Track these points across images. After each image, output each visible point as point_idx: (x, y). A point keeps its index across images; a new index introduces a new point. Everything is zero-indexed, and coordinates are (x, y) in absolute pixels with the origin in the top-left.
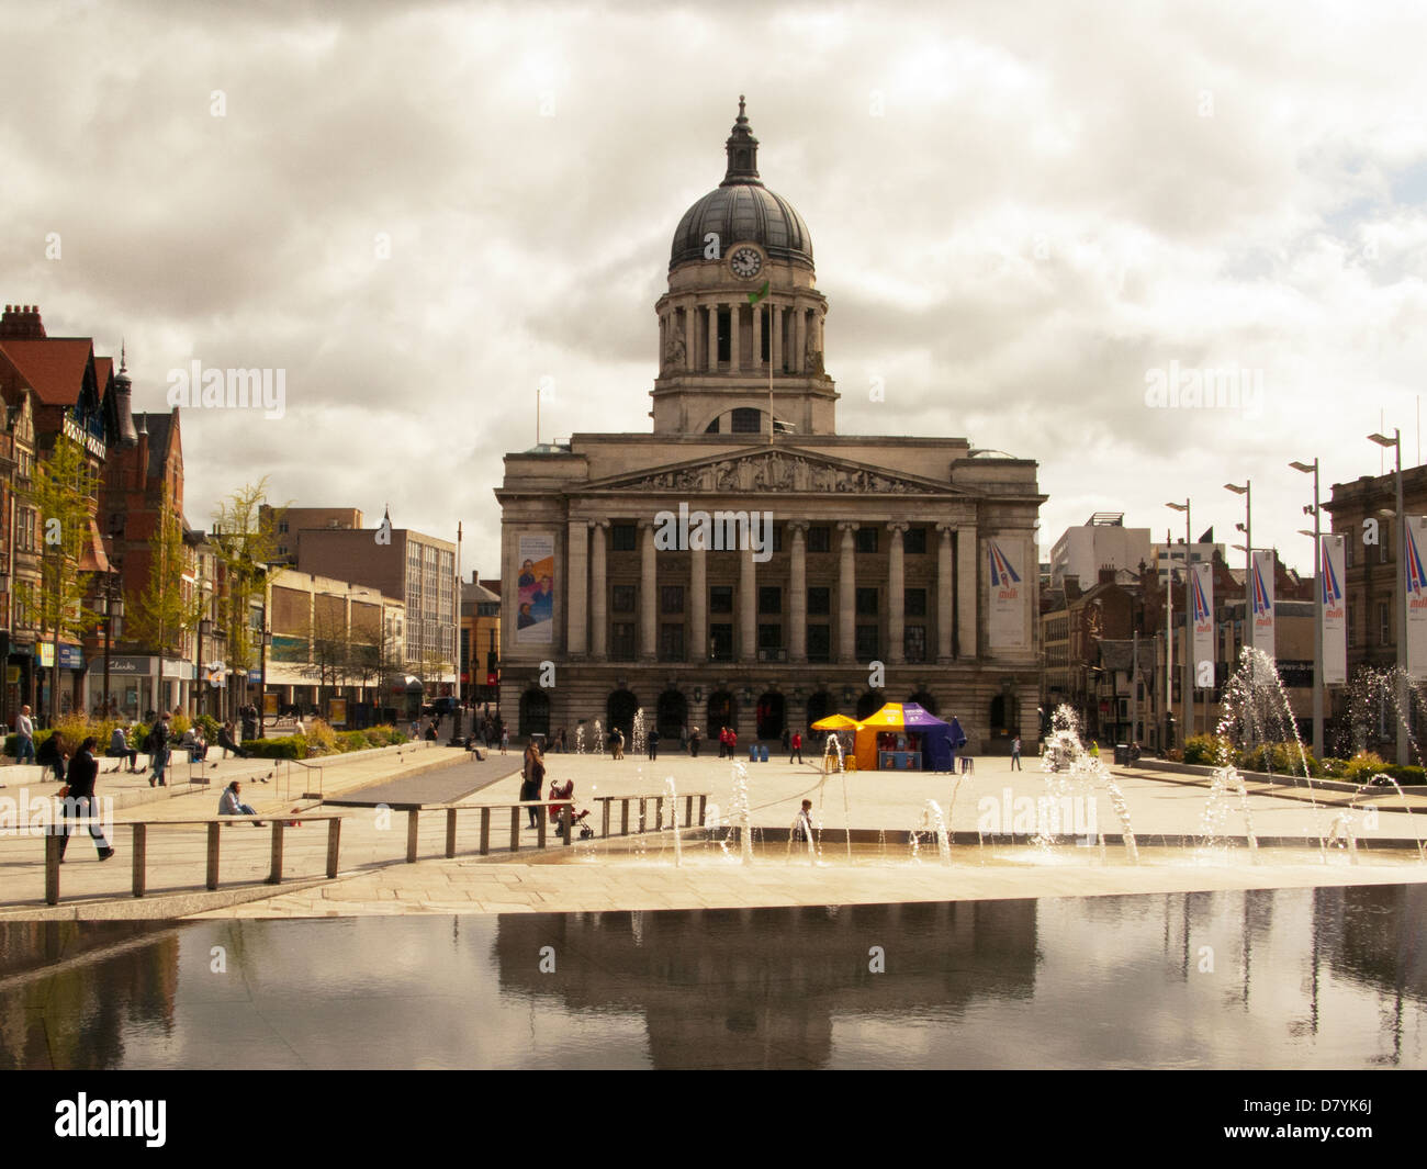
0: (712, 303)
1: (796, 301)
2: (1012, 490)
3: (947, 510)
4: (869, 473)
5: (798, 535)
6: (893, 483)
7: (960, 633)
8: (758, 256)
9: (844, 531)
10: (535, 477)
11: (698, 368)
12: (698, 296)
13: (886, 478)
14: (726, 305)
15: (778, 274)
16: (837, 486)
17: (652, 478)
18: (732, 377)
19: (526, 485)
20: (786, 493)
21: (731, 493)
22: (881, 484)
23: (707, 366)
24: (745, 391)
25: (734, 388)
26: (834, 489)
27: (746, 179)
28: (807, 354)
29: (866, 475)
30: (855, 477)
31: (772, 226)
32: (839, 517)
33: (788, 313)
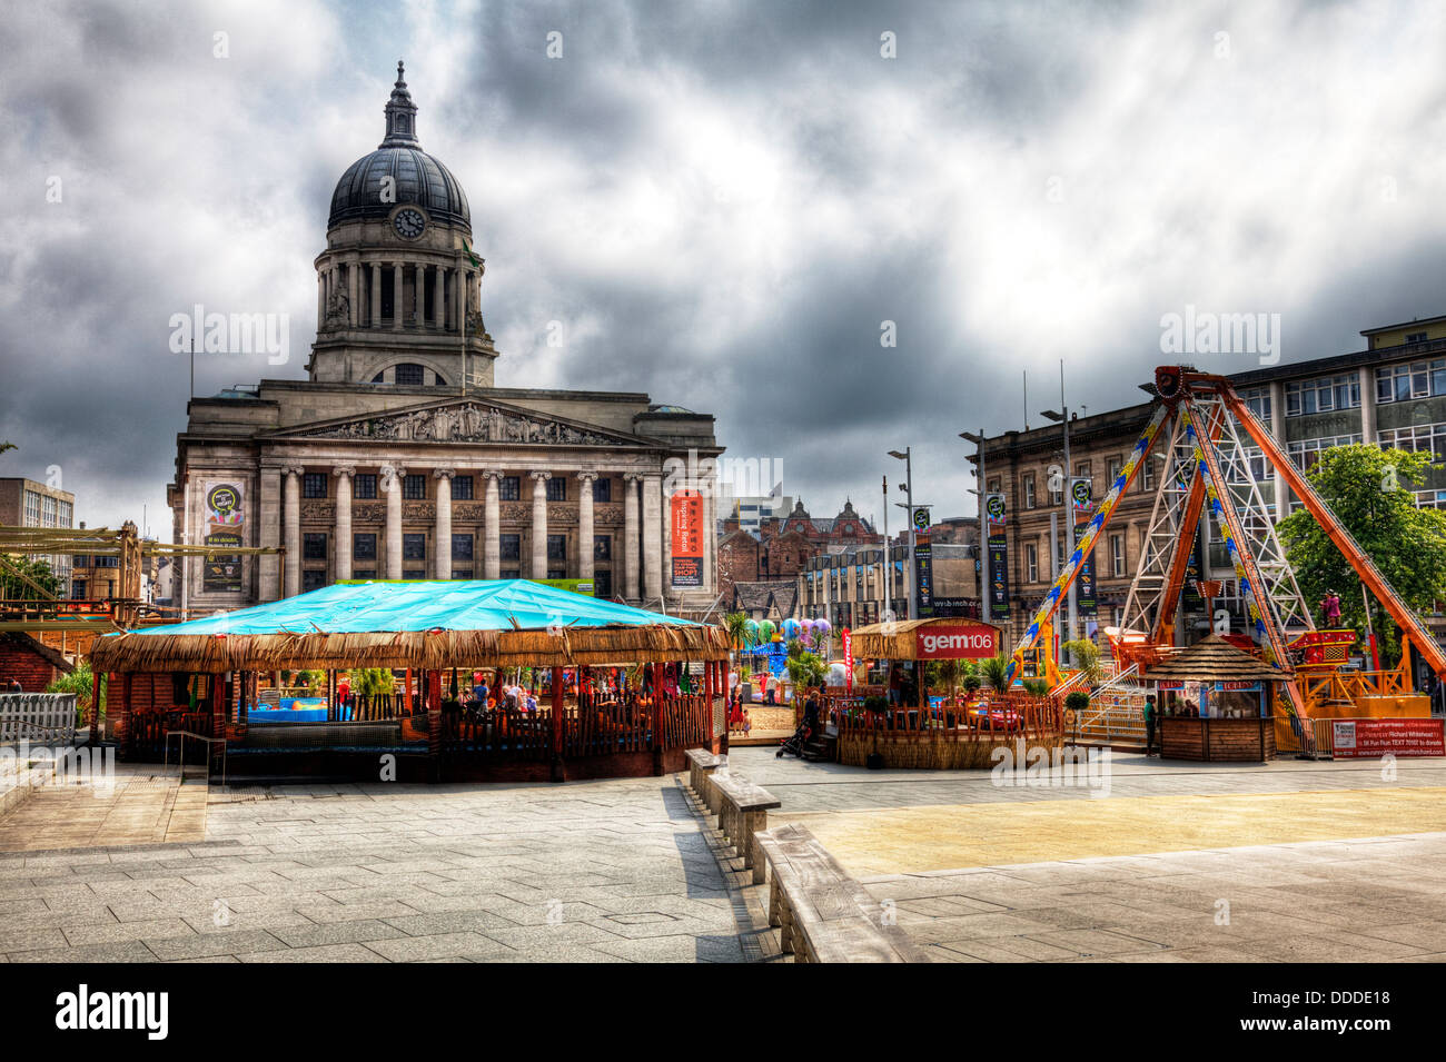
0: (376, 260)
1: (458, 262)
2: (692, 443)
3: (633, 461)
4: (561, 425)
5: (493, 483)
6: (584, 435)
7: (646, 577)
8: (421, 218)
9: (537, 480)
10: (223, 423)
11: (361, 323)
12: (361, 253)
13: (576, 430)
14: (390, 264)
15: (439, 237)
16: (530, 436)
17: (348, 426)
18: (396, 333)
19: (214, 431)
20: (481, 443)
21: (427, 442)
23: (370, 322)
24: (408, 347)
25: (398, 343)
26: (528, 440)
27: (406, 142)
28: (467, 313)
29: (558, 426)
31: (434, 189)
32: (532, 467)
33: (449, 273)
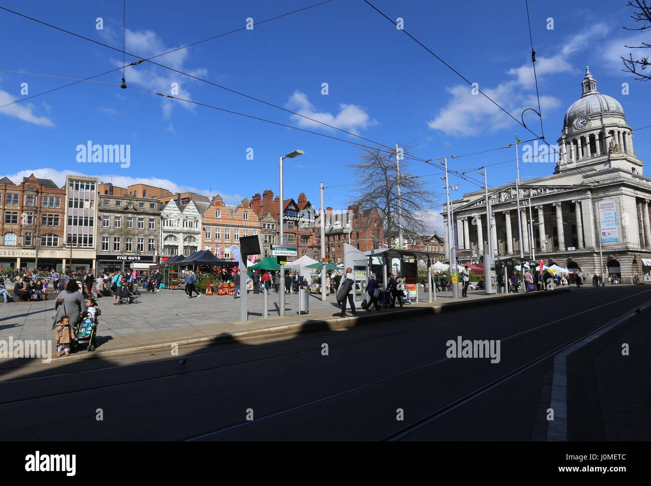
0: (570, 140)
1: (604, 129)
2: (608, 182)
3: (575, 195)
6: (553, 189)
9: (538, 209)
13: (550, 188)
14: (575, 139)
15: (596, 123)
16: (533, 194)
18: (579, 162)
21: (498, 204)
22: (548, 191)
24: (583, 165)
29: (543, 189)
30: (539, 191)
31: (593, 107)
33: (601, 134)
